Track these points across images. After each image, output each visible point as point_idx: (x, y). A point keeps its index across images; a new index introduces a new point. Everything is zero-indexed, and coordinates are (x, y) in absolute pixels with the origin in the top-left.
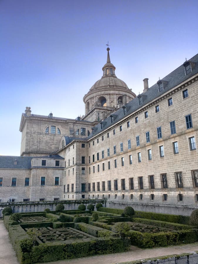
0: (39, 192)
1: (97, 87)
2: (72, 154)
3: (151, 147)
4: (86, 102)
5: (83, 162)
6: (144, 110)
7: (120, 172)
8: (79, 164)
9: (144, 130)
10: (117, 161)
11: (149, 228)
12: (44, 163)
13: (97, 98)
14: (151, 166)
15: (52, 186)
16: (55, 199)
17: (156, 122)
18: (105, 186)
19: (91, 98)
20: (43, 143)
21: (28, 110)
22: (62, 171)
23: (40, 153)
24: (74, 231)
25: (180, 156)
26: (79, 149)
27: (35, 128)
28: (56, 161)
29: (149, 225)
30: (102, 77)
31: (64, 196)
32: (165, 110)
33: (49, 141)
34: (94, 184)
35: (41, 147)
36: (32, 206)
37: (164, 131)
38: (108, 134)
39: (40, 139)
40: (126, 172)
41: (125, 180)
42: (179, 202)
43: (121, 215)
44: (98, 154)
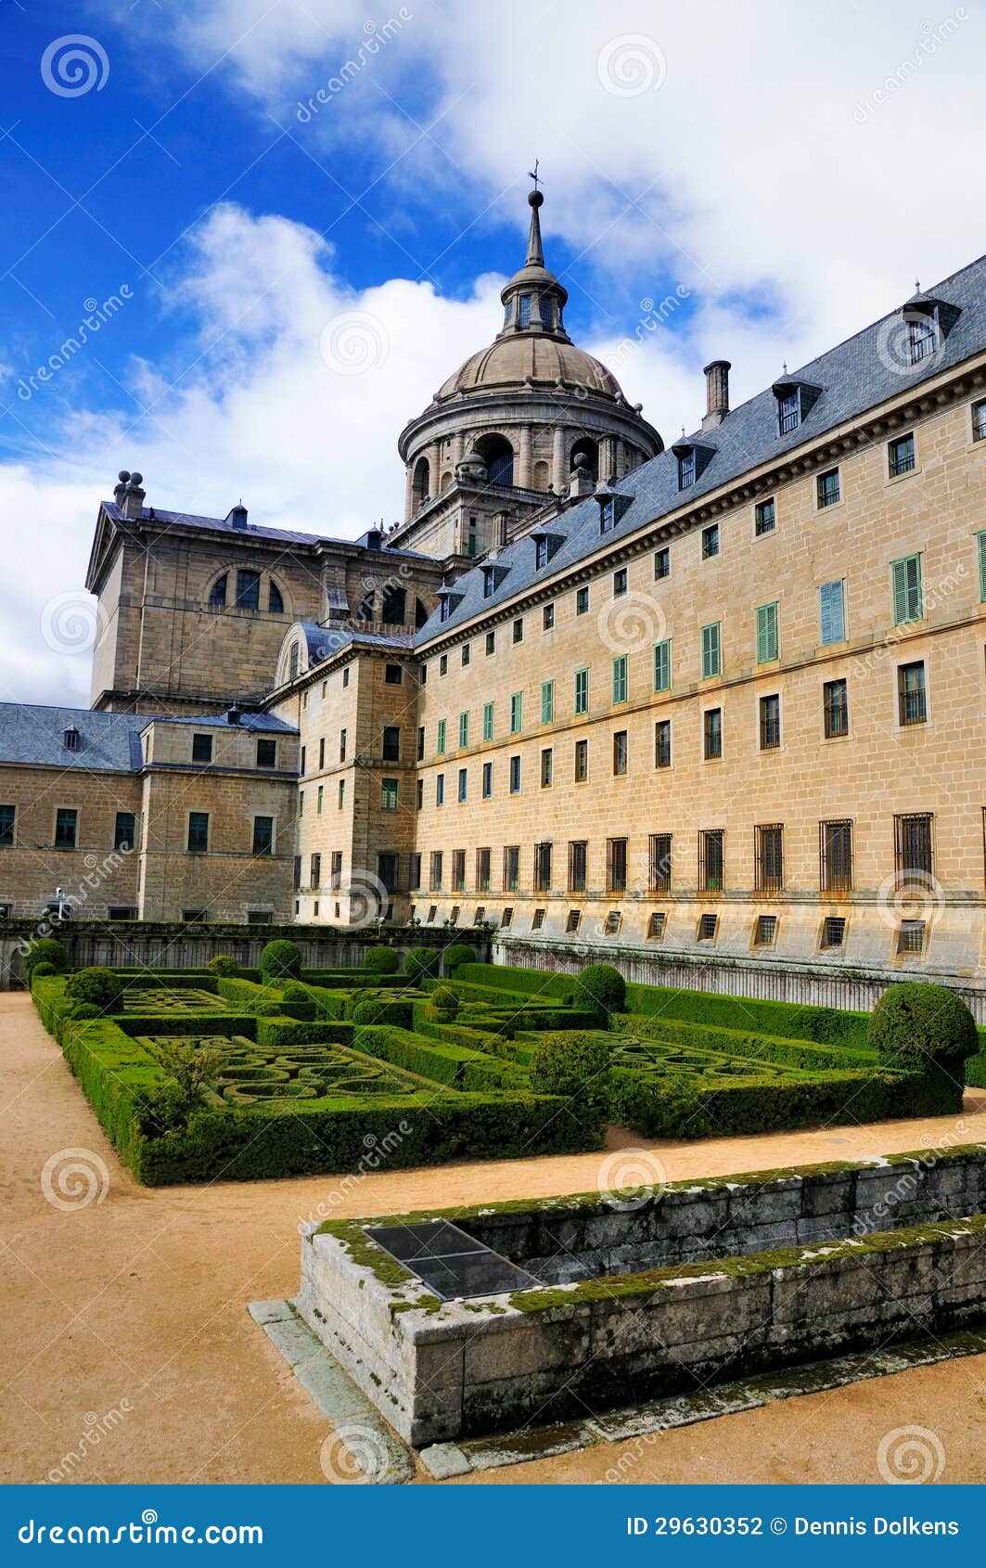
0: (180, 879)
1: (470, 384)
2: (341, 713)
3: (724, 698)
4: (412, 459)
5: (391, 752)
6: (700, 520)
7: (566, 808)
8: (371, 763)
9: (694, 618)
10: (554, 756)
11: (688, 1060)
12: (202, 746)
13: (467, 440)
14: (713, 789)
15: (241, 855)
16: (254, 916)
17: (755, 581)
18: (492, 867)
19: (439, 441)
20: (200, 651)
21: (130, 487)
22: (287, 792)
23: (183, 701)
24: (356, 1059)
25: (851, 745)
26: (374, 689)
27: (160, 578)
28: (260, 741)
29: (684, 1047)
30: (499, 336)
31: (294, 906)
32: (801, 523)
33: (225, 643)
34: (438, 856)
35: (190, 672)
36: (153, 941)
37: (792, 626)
38: (518, 624)
39: (183, 630)
40: (594, 812)
41: (589, 849)
42: (826, 952)
43: (561, 1001)
44: (464, 718)
